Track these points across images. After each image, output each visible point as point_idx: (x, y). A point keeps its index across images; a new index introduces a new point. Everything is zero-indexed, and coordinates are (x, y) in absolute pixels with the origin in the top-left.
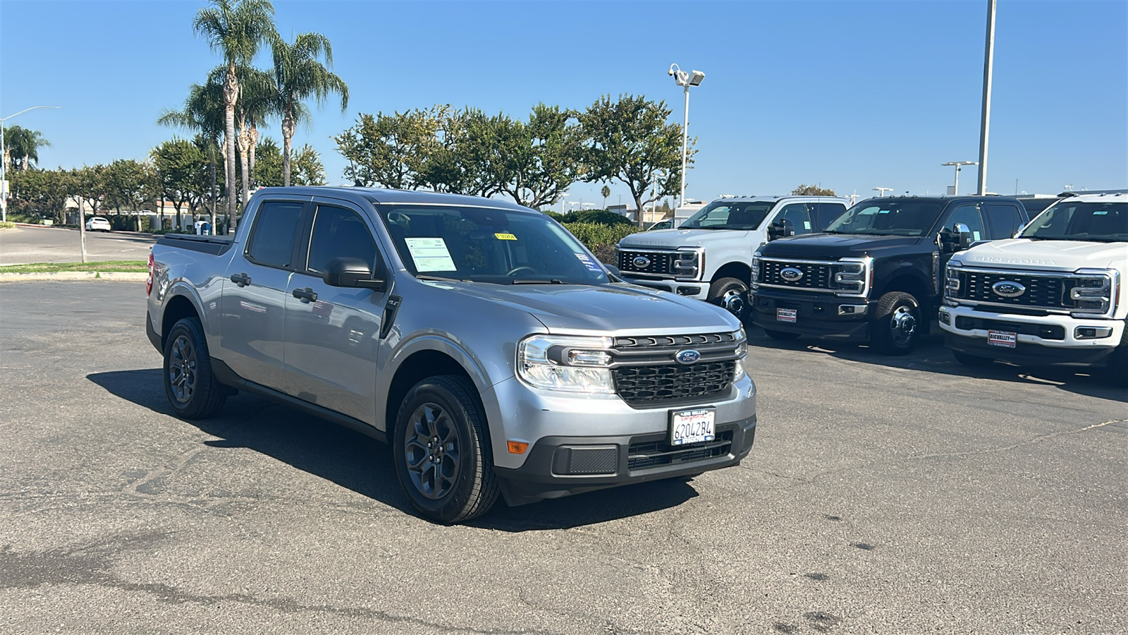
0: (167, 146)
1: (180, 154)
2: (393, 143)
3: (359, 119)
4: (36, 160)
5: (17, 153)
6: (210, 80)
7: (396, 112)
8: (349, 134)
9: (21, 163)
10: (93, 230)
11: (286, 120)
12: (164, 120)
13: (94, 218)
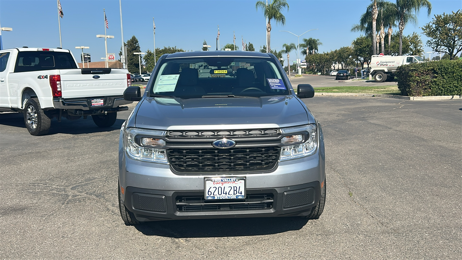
0: (358, 39)
1: (362, 42)
2: (451, 27)
3: (434, 18)
4: (317, 50)
5: (311, 49)
6: (368, 10)
7: (452, 12)
8: (429, 25)
9: (312, 52)
10: (332, 76)
11: (400, 23)
12: (353, 29)
13: (332, 71)
